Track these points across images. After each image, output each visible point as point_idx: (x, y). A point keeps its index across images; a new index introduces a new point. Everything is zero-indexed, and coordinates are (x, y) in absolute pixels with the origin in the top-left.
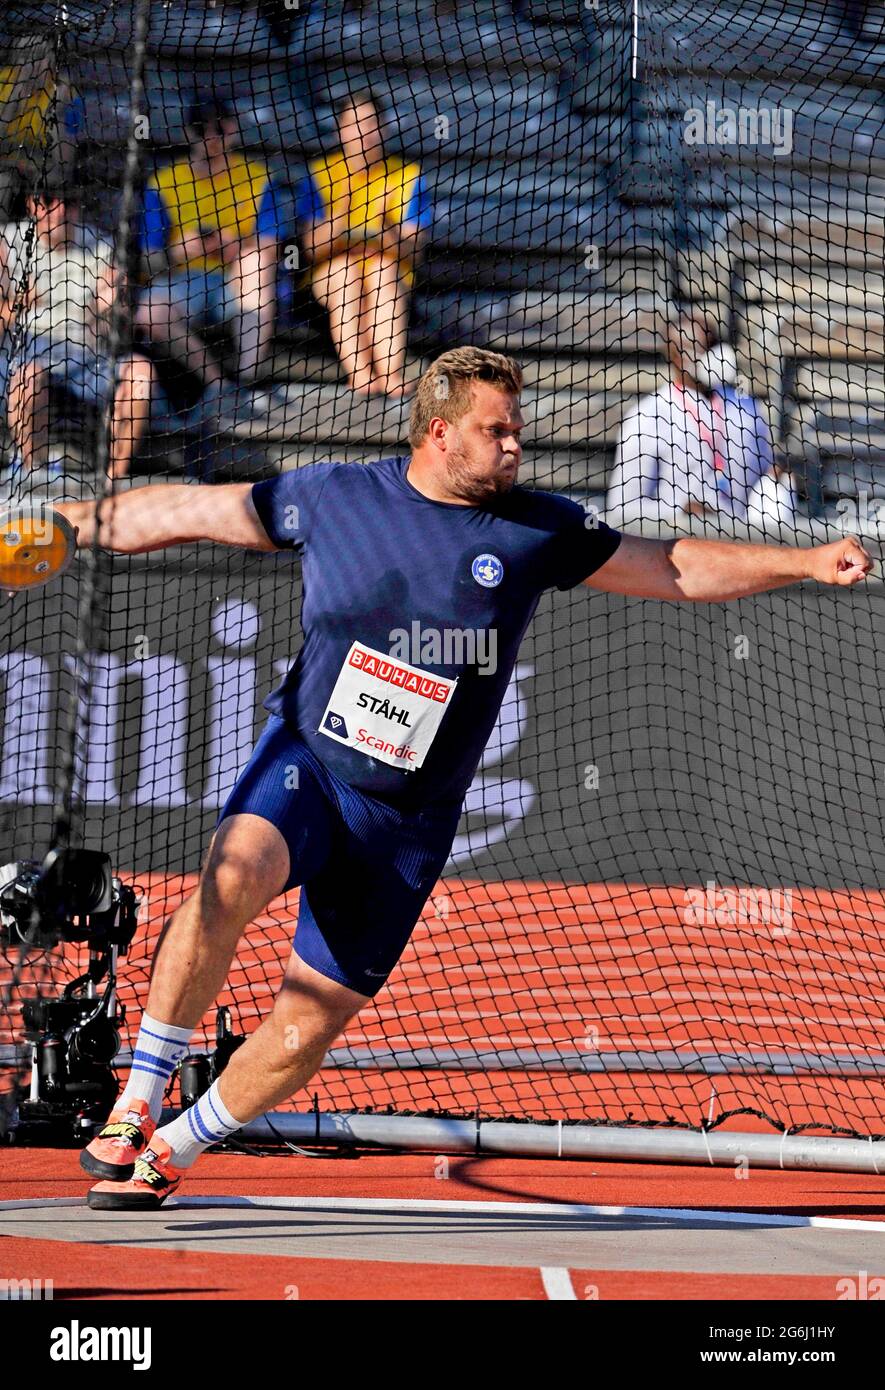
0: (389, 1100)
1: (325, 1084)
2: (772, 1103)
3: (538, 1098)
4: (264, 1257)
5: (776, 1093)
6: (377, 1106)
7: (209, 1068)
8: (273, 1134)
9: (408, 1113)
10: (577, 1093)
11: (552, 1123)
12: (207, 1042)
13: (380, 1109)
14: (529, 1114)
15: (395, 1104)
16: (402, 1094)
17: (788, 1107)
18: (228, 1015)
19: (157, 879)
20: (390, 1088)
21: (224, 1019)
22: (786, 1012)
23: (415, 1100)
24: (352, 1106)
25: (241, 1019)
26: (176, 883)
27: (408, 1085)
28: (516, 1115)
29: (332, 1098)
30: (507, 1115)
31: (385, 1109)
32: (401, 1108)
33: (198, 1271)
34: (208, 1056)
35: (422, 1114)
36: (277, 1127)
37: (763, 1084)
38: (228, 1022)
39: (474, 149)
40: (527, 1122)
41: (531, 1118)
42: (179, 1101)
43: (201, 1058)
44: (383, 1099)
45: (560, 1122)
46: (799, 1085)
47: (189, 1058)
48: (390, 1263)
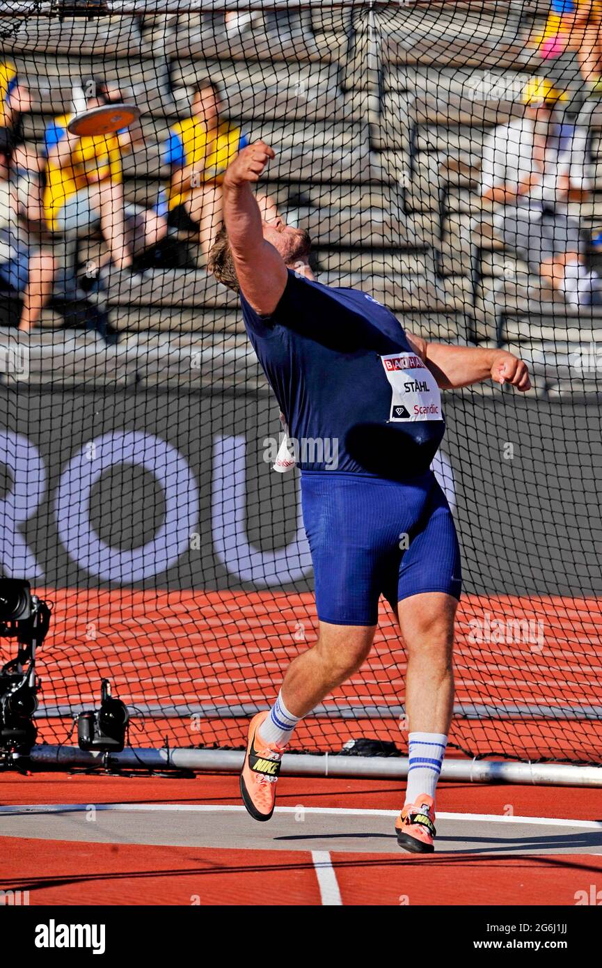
0: (215, 740)
1: (172, 729)
2: (465, 739)
3: (312, 737)
4: (130, 846)
5: (468, 733)
6: (206, 744)
7: (96, 720)
8: (138, 762)
9: (227, 748)
10: (337, 734)
11: (322, 754)
12: (95, 701)
13: (208, 746)
14: (305, 748)
15: (218, 742)
16: (222, 736)
17: (476, 742)
18: (108, 685)
19: (70, 593)
20: (214, 731)
21: (106, 687)
22: (502, 677)
23: (231, 739)
24: (190, 744)
25: (116, 686)
26: (83, 595)
27: (227, 729)
28: (298, 749)
29: (177, 738)
30: (292, 749)
31: (212, 745)
32: (222, 745)
33: (86, 855)
34: (96, 711)
35: (235, 749)
36: (142, 758)
37: (459, 727)
38: (109, 689)
39: (264, 114)
40: (305, 754)
41: (308, 750)
42: (77, 741)
43: (91, 713)
44: (210, 739)
45: (327, 753)
46: (483, 728)
47: (83, 714)
48: (213, 849)
